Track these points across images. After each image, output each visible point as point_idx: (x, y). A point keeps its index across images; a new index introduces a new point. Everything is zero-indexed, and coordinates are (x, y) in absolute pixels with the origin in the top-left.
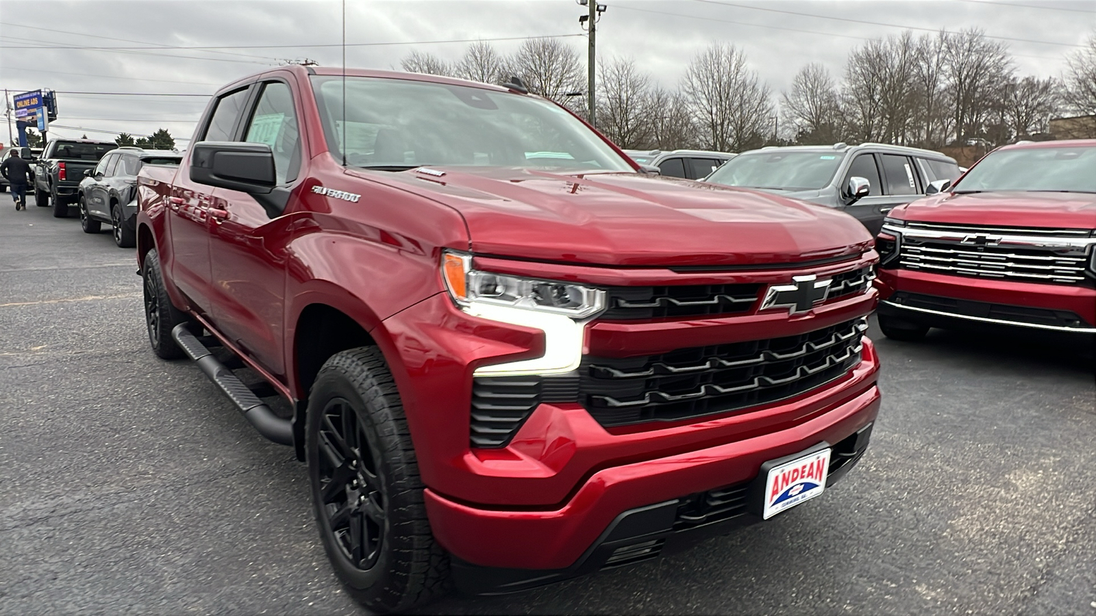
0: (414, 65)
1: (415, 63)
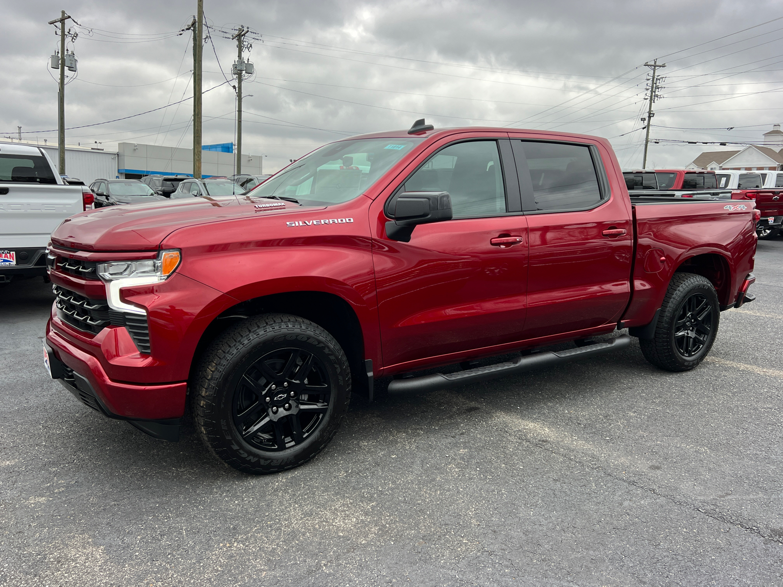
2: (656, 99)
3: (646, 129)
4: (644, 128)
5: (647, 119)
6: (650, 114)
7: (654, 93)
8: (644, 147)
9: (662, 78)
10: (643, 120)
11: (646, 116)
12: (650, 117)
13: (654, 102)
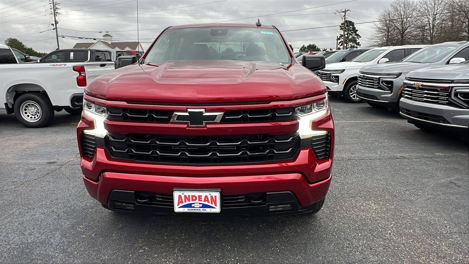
0: (396, 5)
1: (397, 3)
2: (57, 14)
3: (55, 30)
4: (54, 29)
5: (55, 24)
6: (56, 22)
7: (55, 11)
8: (56, 39)
9: (58, 4)
10: (53, 25)
11: (54, 23)
12: (56, 24)
13: (56, 16)
